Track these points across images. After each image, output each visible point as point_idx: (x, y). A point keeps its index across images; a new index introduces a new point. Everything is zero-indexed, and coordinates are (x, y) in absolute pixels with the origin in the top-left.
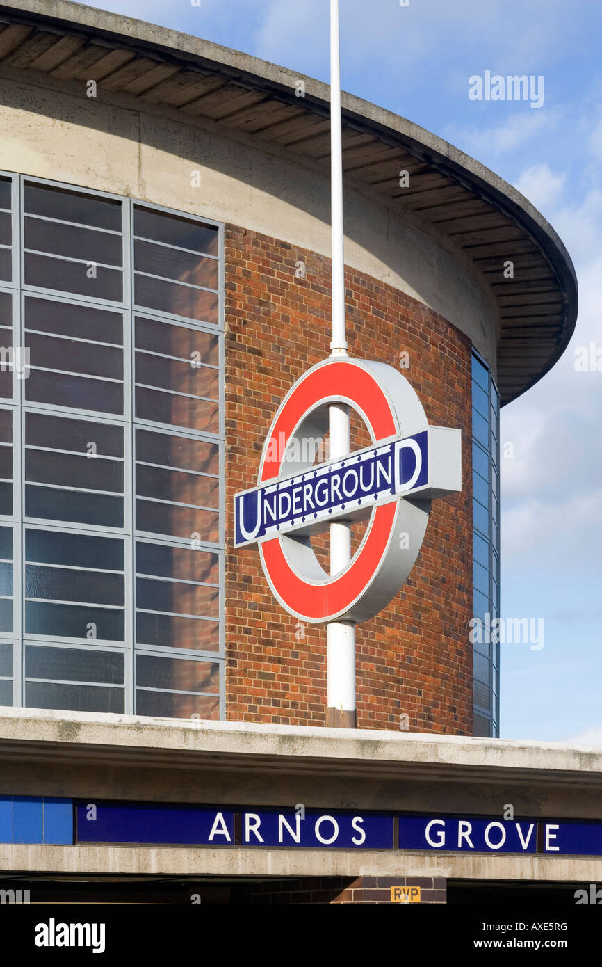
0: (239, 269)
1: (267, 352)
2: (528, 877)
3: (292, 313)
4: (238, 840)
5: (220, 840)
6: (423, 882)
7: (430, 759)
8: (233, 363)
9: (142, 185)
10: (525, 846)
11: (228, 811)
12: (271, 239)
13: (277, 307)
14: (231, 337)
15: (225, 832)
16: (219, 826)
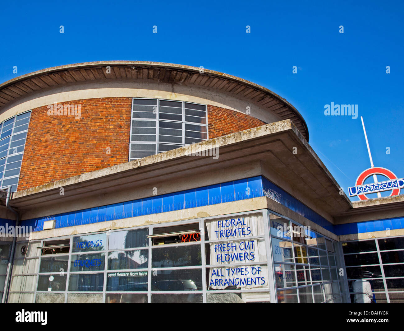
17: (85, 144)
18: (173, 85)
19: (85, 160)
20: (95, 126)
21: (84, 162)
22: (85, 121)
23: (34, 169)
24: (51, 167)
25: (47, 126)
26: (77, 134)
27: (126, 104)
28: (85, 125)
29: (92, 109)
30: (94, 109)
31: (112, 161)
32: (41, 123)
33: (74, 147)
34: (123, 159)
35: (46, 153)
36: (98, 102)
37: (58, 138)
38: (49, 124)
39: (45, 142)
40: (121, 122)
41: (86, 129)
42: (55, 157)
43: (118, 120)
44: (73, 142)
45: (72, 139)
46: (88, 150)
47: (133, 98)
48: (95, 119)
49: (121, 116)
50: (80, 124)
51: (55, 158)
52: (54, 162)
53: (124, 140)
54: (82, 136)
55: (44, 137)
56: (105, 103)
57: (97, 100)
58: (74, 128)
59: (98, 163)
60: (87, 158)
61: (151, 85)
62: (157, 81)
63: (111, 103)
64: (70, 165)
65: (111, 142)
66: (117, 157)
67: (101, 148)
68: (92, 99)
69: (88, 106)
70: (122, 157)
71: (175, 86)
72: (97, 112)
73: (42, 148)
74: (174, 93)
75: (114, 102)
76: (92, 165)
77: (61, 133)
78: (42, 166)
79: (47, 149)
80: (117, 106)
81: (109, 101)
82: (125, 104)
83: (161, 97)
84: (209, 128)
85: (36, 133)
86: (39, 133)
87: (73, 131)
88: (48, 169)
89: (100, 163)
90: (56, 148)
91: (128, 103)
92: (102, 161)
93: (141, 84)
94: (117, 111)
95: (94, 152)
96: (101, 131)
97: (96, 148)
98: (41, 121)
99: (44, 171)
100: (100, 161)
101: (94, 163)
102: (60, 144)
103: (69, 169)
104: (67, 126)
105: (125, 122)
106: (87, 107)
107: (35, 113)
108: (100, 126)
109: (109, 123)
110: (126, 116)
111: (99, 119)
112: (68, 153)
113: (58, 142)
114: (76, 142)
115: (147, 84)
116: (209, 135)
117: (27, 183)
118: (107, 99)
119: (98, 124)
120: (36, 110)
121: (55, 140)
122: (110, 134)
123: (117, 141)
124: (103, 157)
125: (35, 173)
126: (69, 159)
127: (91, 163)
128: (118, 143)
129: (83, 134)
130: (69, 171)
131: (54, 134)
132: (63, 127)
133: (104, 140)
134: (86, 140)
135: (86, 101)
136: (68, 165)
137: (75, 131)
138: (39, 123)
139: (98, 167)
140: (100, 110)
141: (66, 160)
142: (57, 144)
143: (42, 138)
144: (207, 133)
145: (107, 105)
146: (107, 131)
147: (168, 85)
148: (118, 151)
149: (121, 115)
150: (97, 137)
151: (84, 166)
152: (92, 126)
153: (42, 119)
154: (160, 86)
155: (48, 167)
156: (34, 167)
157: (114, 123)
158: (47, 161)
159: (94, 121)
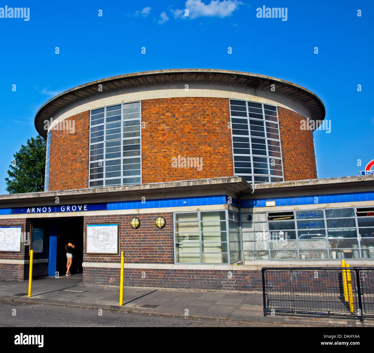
17: (198, 135)
18: (255, 90)
19: (200, 148)
20: (204, 121)
21: (200, 149)
22: (195, 116)
23: (156, 152)
24: (172, 151)
25: (162, 117)
26: (191, 127)
27: (226, 104)
28: (196, 119)
29: (200, 107)
30: (201, 106)
31: (221, 149)
32: (154, 113)
33: (189, 137)
34: (229, 148)
35: (165, 139)
36: (204, 101)
37: (174, 128)
38: (162, 116)
39: (162, 131)
40: (223, 118)
41: (197, 123)
42: (174, 143)
43: (221, 117)
44: (188, 133)
45: (187, 130)
46: (201, 140)
47: (229, 99)
48: (203, 115)
49: (223, 114)
50: (191, 118)
51: (174, 145)
52: (174, 148)
53: (227, 133)
54: (195, 128)
55: (160, 126)
56: (210, 102)
57: (202, 99)
58: (187, 121)
59: (211, 151)
60: (202, 146)
61: (240, 88)
62: (245, 85)
63: (214, 102)
64: (188, 151)
65: (218, 134)
66: (224, 146)
67: (212, 139)
68: (198, 97)
69: (196, 103)
70: (228, 147)
71: (257, 90)
72: (204, 109)
73: (160, 135)
74: (257, 96)
75: (216, 102)
76: (207, 152)
77: (176, 124)
78: (163, 150)
79: (165, 137)
80: (219, 105)
81: (212, 101)
82: (224, 104)
83: (248, 100)
84: (279, 125)
85: (151, 122)
86: (154, 122)
87: (187, 124)
88: (170, 153)
89: (213, 151)
90: (174, 136)
91: (227, 103)
92: (213, 149)
93: (233, 87)
94: (219, 110)
95: (206, 142)
96: (209, 125)
97: (207, 139)
98: (154, 112)
99: (166, 155)
100: (212, 149)
101: (208, 151)
102: (176, 133)
103: (188, 154)
104: (180, 119)
105: (227, 119)
106: (195, 105)
107: (146, 104)
108: (208, 121)
109: (215, 119)
110: (226, 114)
111: (206, 115)
112: (185, 142)
113: (174, 131)
114: (190, 133)
115: (238, 88)
116: (280, 131)
117: (151, 163)
118: (210, 99)
119: (206, 119)
120: (146, 102)
121: (171, 130)
122: (217, 128)
123: (223, 134)
124: (214, 146)
125: (157, 155)
126: (187, 146)
127: (205, 151)
128: (224, 135)
129: (195, 127)
130: (188, 156)
131: (169, 124)
132: (176, 119)
133: (213, 133)
134: (199, 132)
135: (193, 99)
136: (187, 151)
137: (188, 124)
138: (152, 114)
139: (212, 154)
140: (206, 108)
141: (185, 147)
142: (173, 133)
143: (158, 127)
144: (279, 129)
145: (211, 104)
146: (214, 125)
147: (252, 89)
148: (224, 142)
149: (223, 112)
150: (207, 130)
151: (200, 152)
152: (201, 121)
153: (155, 111)
154: (247, 89)
155: (169, 152)
156: (156, 151)
157: (219, 120)
158: (167, 147)
159: (203, 116)
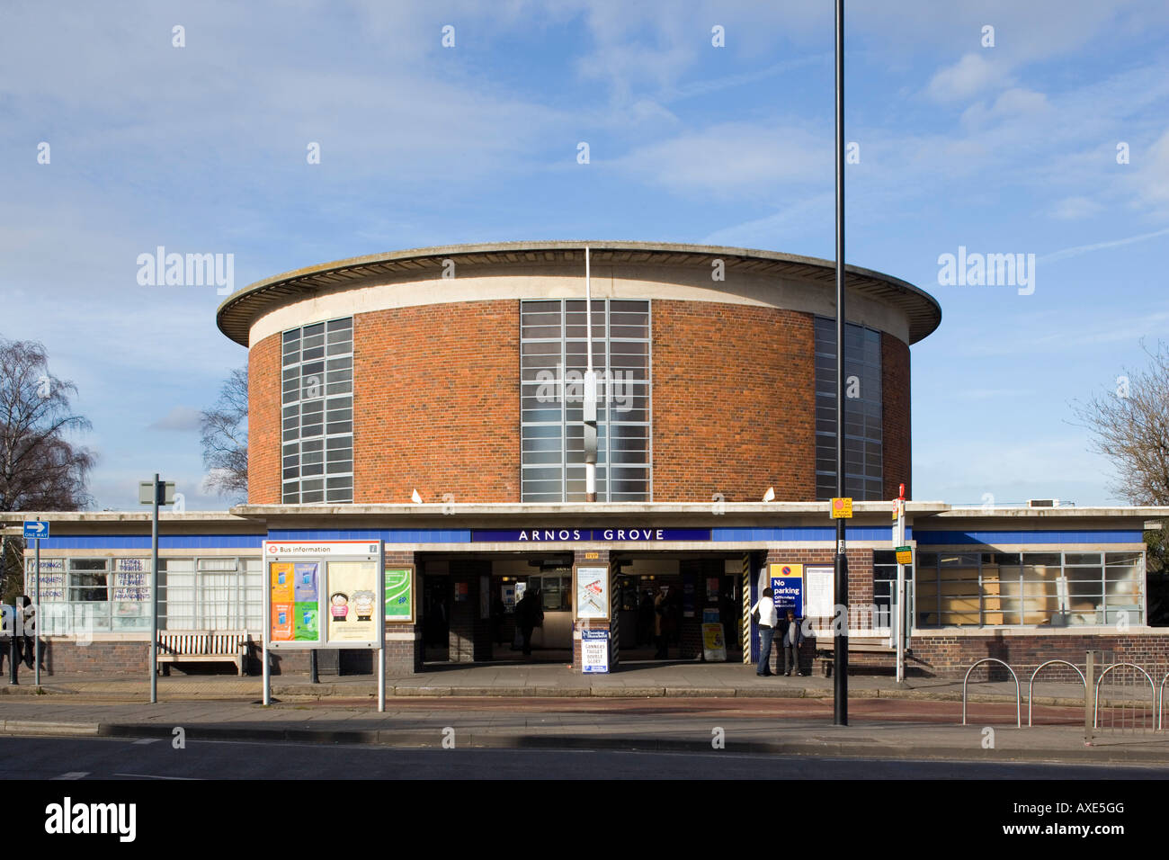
0: (658, 316)
1: (672, 345)
2: (645, 549)
3: (685, 327)
4: (530, 539)
5: (523, 540)
6: (599, 551)
7: (581, 511)
8: (655, 351)
9: (613, 292)
10: (647, 537)
11: (526, 531)
12: (674, 301)
13: (677, 326)
14: (654, 342)
15: (525, 537)
16: (523, 535)
